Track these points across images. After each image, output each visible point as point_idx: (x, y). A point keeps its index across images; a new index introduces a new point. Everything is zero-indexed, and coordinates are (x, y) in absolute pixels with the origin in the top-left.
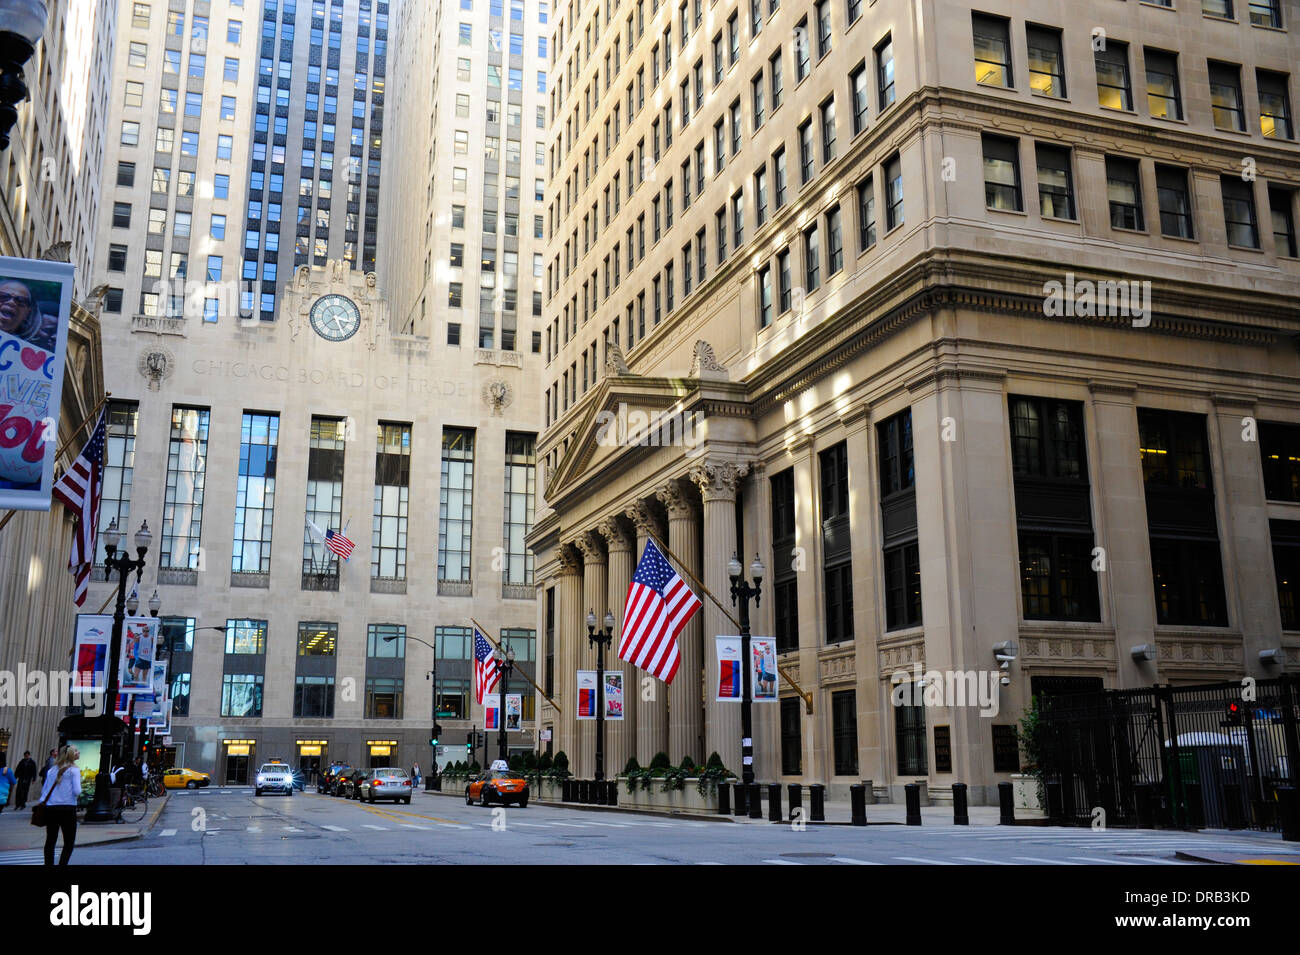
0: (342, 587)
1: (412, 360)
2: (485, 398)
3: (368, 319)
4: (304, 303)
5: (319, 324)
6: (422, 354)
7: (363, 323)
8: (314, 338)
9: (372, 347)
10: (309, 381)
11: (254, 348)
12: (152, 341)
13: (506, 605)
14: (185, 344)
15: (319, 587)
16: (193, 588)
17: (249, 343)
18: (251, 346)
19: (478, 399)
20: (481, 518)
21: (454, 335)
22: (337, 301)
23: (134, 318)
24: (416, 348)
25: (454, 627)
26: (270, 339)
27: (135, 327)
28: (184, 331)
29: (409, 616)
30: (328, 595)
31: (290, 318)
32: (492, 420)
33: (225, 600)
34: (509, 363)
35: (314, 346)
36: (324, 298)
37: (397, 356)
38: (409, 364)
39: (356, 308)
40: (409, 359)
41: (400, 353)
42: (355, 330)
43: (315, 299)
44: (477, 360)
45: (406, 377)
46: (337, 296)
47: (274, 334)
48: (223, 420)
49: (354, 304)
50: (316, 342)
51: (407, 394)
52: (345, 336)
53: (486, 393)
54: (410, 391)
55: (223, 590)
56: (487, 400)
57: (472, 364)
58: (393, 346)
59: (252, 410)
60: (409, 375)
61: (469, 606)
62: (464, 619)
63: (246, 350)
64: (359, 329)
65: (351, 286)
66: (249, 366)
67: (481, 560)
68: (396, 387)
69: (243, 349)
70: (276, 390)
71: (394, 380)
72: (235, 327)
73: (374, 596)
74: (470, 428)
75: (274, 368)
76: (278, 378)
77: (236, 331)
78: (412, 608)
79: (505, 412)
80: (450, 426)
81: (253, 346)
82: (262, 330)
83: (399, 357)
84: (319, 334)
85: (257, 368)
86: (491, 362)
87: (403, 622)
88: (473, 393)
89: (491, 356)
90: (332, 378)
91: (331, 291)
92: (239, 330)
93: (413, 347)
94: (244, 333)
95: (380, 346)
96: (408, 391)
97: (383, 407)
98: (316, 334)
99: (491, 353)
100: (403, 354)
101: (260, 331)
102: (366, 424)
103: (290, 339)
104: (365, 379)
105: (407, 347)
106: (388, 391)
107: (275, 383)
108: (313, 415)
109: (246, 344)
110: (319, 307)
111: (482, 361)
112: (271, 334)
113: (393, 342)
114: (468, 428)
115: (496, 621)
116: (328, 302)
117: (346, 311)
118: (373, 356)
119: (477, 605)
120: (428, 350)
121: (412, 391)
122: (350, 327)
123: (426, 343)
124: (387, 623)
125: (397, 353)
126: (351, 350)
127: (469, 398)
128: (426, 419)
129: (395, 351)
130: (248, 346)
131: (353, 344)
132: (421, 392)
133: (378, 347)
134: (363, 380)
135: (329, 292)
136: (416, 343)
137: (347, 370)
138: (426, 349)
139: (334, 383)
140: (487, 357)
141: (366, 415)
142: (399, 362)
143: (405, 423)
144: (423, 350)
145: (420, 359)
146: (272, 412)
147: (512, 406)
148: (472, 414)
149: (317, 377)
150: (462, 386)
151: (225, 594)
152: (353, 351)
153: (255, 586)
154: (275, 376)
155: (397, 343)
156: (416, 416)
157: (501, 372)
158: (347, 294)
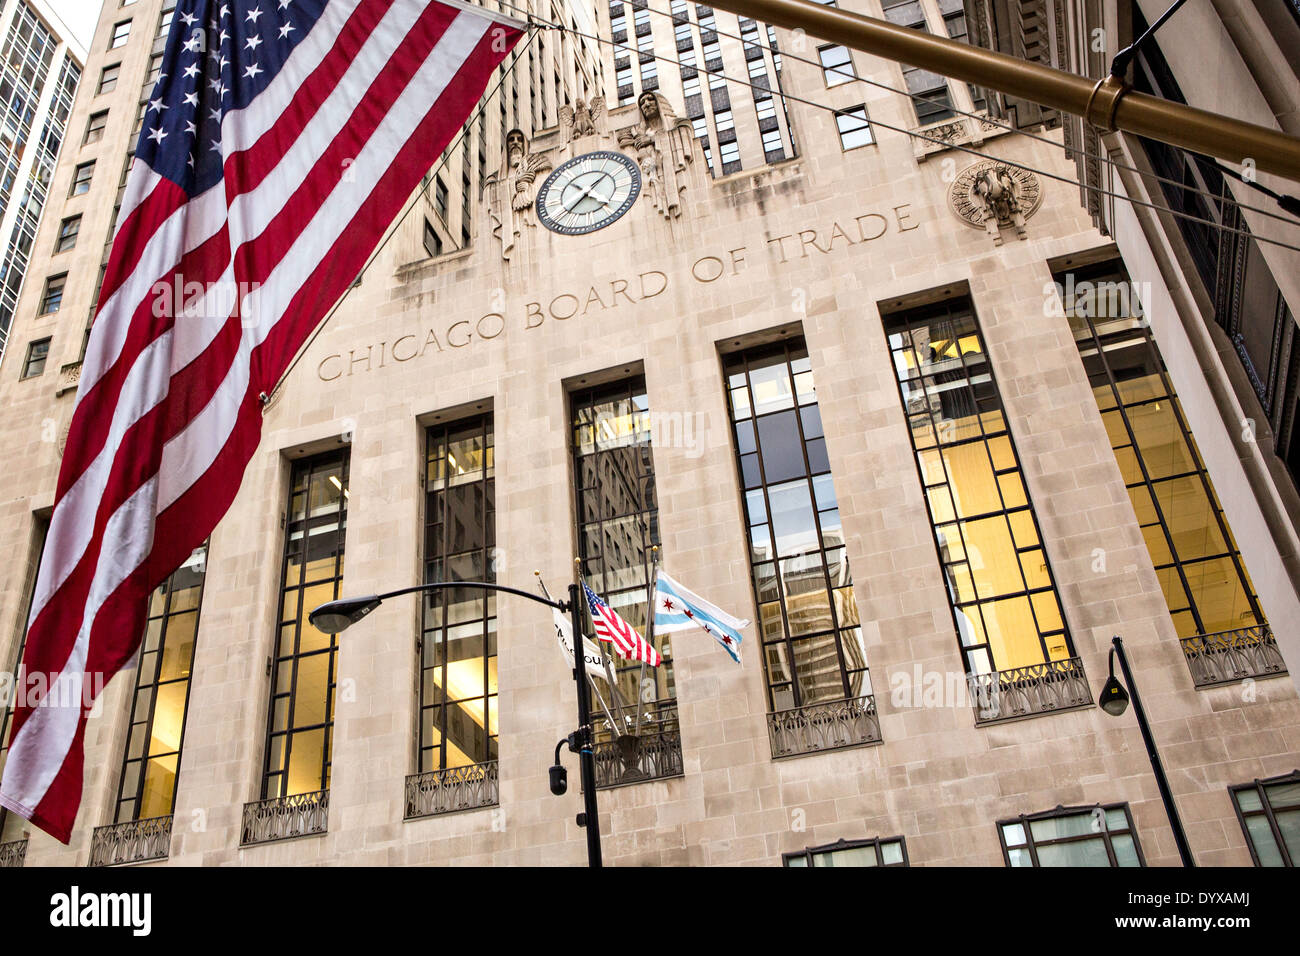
0: (691, 763)
1: (770, 204)
2: (966, 213)
4: (520, 191)
5: (553, 214)
6: (785, 187)
8: (550, 238)
9: (672, 213)
10: (548, 319)
11: (433, 299)
13: (1217, 707)
15: (632, 777)
16: (317, 841)
17: (420, 296)
18: (426, 299)
19: (951, 224)
22: (587, 165)
24: (774, 180)
26: (463, 274)
29: (902, 804)
30: (655, 793)
31: (495, 225)
32: (1007, 255)
33: (392, 858)
34: (1004, 129)
35: (551, 255)
36: (562, 168)
37: (733, 209)
38: (764, 213)
39: (627, 163)
40: (761, 205)
41: (738, 203)
42: (632, 199)
43: (541, 179)
44: (922, 148)
45: (763, 240)
46: (585, 157)
47: (469, 264)
48: (377, 449)
49: (623, 157)
50: (556, 249)
51: (774, 269)
52: (612, 216)
53: (966, 204)
54: (778, 264)
55: (387, 833)
56: (974, 218)
57: (911, 164)
58: (721, 195)
59: (438, 417)
60: (767, 234)
61: (1091, 739)
62: (1085, 780)
63: (416, 309)
64: (641, 193)
65: (612, 132)
66: (425, 335)
67: (1085, 593)
68: (744, 267)
69: (411, 310)
70: (480, 361)
71: (737, 255)
72: (395, 279)
73: (788, 770)
74: (952, 290)
75: (474, 323)
76: (483, 337)
77: (397, 284)
78: (909, 781)
79: (1031, 226)
80: (900, 304)
81: (430, 297)
82: (446, 265)
83: (738, 210)
84: (559, 232)
85: (441, 333)
86: (958, 141)
87: (891, 829)
88: (933, 216)
89: (953, 132)
90: (598, 298)
91: (573, 155)
92: (402, 281)
93: (766, 182)
94: (411, 283)
95: (690, 206)
96: (774, 265)
97: (720, 315)
98: (553, 234)
99: (950, 126)
100: (746, 200)
101: (442, 268)
102: (688, 360)
103: (501, 260)
104: (669, 275)
105: (753, 186)
106: (728, 280)
107: (478, 347)
108: (565, 382)
109: (417, 299)
110: (553, 187)
111: (937, 148)
112: (464, 265)
113: (719, 190)
114: (948, 292)
115: (1202, 766)
116: (569, 174)
117: (607, 174)
118: (678, 227)
119: (1120, 730)
120: (801, 175)
121: (784, 261)
122: (621, 197)
123: (793, 165)
124: (841, 841)
125: (731, 204)
126: (629, 234)
127: (928, 227)
128: (831, 305)
129: (727, 202)
130: (420, 301)
131: (631, 223)
132: (805, 256)
133: (688, 208)
134: (666, 278)
135: (569, 158)
136: (770, 173)
137: (627, 272)
138: (796, 176)
139: (603, 305)
140: (945, 136)
141: (686, 341)
142: (739, 220)
143: (783, 332)
144: (789, 179)
145: (788, 196)
146: (478, 404)
147: (1044, 206)
148: (946, 259)
149: (564, 307)
150: (902, 212)
151: (392, 843)
152: (633, 235)
153: (465, 808)
154: (476, 336)
155: (729, 187)
156: (806, 304)
157: (992, 153)
158: (605, 146)
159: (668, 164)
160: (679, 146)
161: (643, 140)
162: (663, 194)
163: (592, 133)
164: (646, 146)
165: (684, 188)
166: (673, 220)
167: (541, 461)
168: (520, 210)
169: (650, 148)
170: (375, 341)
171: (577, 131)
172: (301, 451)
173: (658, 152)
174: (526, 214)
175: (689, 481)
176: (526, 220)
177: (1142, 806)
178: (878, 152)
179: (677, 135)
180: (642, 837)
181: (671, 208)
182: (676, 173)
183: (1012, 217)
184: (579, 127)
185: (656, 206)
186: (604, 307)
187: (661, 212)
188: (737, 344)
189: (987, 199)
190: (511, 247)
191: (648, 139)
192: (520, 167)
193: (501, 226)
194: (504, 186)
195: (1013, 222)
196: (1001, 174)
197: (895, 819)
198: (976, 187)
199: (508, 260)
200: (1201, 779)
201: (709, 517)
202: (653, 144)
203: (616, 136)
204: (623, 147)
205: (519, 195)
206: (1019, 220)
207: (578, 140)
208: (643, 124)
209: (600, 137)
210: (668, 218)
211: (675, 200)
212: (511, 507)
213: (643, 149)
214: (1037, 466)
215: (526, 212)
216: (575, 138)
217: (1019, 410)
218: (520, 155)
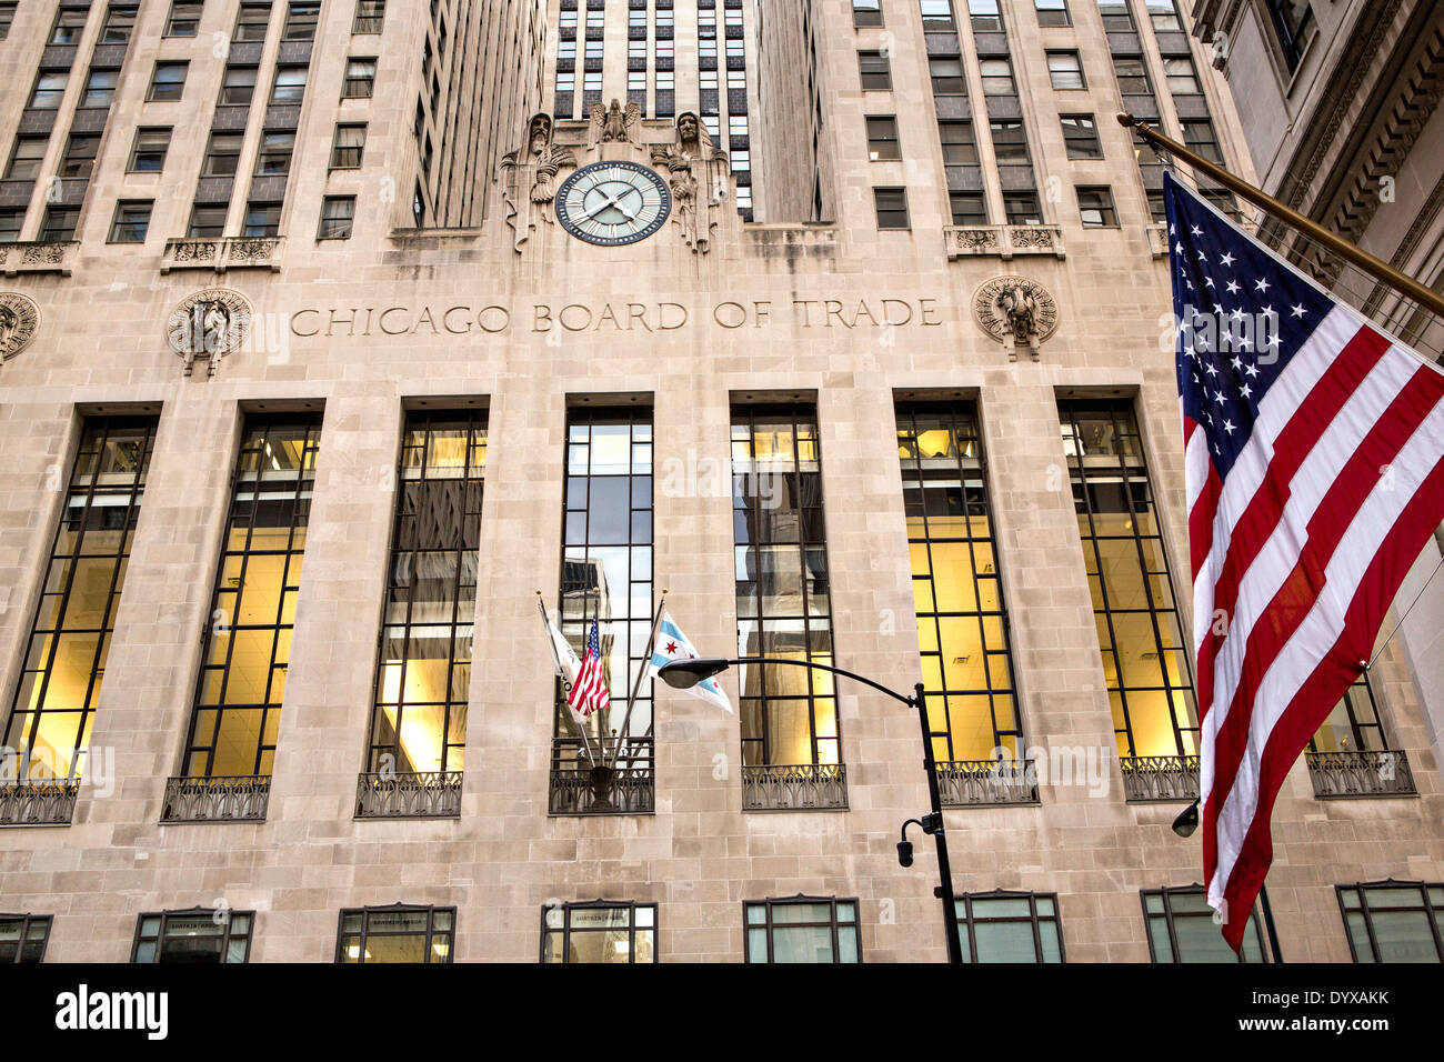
0: (663, 803)
1: (800, 266)
2: (987, 323)
3: (687, 196)
5: (576, 216)
6: (817, 251)
7: (676, 206)
8: (568, 241)
10: (558, 326)
11: (431, 276)
12: (205, 285)
13: (1142, 821)
14: (277, 283)
15: (601, 808)
16: (255, 826)
17: (418, 268)
18: (423, 273)
19: (971, 330)
20: (1026, 597)
21: (891, 207)
22: (616, 173)
23: (169, 246)
24: (807, 241)
25: (999, 896)
26: (467, 256)
27: (169, 262)
28: (276, 257)
29: (860, 870)
30: (625, 827)
31: (509, 212)
32: (1019, 371)
33: (338, 855)
34: (1033, 249)
35: (568, 259)
36: (588, 169)
37: (762, 260)
38: (793, 272)
39: (659, 182)
40: (791, 263)
41: (768, 254)
42: (660, 222)
43: (564, 174)
44: (954, 249)
45: (790, 299)
46: (614, 164)
47: (475, 246)
48: (353, 423)
49: (655, 175)
50: (572, 252)
51: (796, 333)
52: (637, 234)
53: (988, 314)
54: (801, 327)
55: (334, 829)
56: (994, 329)
57: (943, 260)
58: (752, 242)
59: (424, 403)
60: (794, 294)
61: (1034, 833)
62: (1024, 869)
63: (411, 281)
64: (670, 219)
65: (645, 145)
66: (418, 313)
67: (1046, 702)
68: (766, 322)
69: (404, 281)
70: (480, 354)
71: (762, 308)
72: (389, 242)
73: (756, 823)
74: (962, 393)
75: (475, 310)
76: (484, 329)
77: (389, 247)
78: (869, 849)
79: (1044, 349)
80: (911, 395)
81: (428, 271)
82: (450, 241)
83: (768, 261)
84: (578, 237)
85: (437, 314)
86: (990, 250)
87: (847, 890)
88: (956, 318)
89: (985, 239)
90: (612, 317)
91: (601, 157)
92: (397, 246)
93: (798, 240)
94: (408, 251)
95: (720, 245)
96: (797, 326)
97: (739, 364)
98: (572, 237)
99: (984, 233)
100: (777, 254)
101: (444, 243)
102: (701, 403)
103: (511, 252)
104: (689, 311)
105: (785, 241)
106: (749, 330)
107: (477, 338)
108: (569, 396)
109: (413, 271)
110: (576, 186)
111: (968, 251)
112: (469, 247)
113: (749, 236)
114: (958, 394)
115: (1122, 870)
116: (595, 177)
117: (635, 188)
118: (705, 265)
119: (1059, 829)
120: (835, 242)
121: (808, 326)
122: (649, 216)
123: (827, 230)
124: (800, 895)
125: (761, 254)
126: (652, 258)
127: (950, 325)
128: (849, 381)
129: (757, 251)
130: (416, 274)
131: (656, 247)
132: (829, 325)
133: (716, 246)
134: (686, 313)
135: (597, 160)
136: (803, 232)
137: (646, 298)
138: (829, 243)
139: (618, 326)
140: (977, 242)
141: (700, 384)
142: (768, 272)
143: (796, 396)
144: (823, 244)
145: (819, 260)
146: (472, 399)
147: (1058, 334)
148: (962, 362)
149: (576, 318)
150: (927, 306)
151: (338, 840)
152: (657, 260)
153: (421, 815)
154: (476, 326)
155: (760, 235)
156: (824, 374)
157: (1017, 269)
158: (636, 158)
159: (702, 195)
160: (716, 180)
161: (679, 163)
162: (694, 225)
163: (624, 140)
164: (680, 170)
165: (716, 224)
166: (700, 255)
167: (536, 473)
168: (539, 203)
169: (685, 173)
170: (360, 305)
171: (608, 133)
172: (262, 406)
173: (694, 180)
174: (544, 208)
175: (688, 525)
176: (544, 215)
177: (1068, 897)
178: (911, 239)
179: (715, 168)
180: (607, 868)
181: (700, 242)
182: (710, 206)
183: (1029, 337)
184: (611, 129)
185: (684, 236)
186: (619, 328)
187: (689, 244)
188: (750, 397)
189: (1010, 315)
190: (525, 240)
191: (685, 163)
192: (542, 155)
193: (516, 214)
194: (524, 173)
195: (1028, 343)
196: (1027, 294)
197: (852, 881)
198: (1000, 299)
199: (520, 253)
200: (1120, 881)
201: (706, 565)
202: (689, 170)
203: (649, 150)
204: (655, 164)
205: (539, 187)
206: (1035, 342)
207: (609, 144)
208: (679, 145)
209: (632, 145)
210: (695, 252)
211: (705, 235)
212: (499, 515)
213: (678, 173)
214: (1020, 578)
215: (544, 207)
216: (605, 140)
217: (1011, 522)
218: (544, 143)
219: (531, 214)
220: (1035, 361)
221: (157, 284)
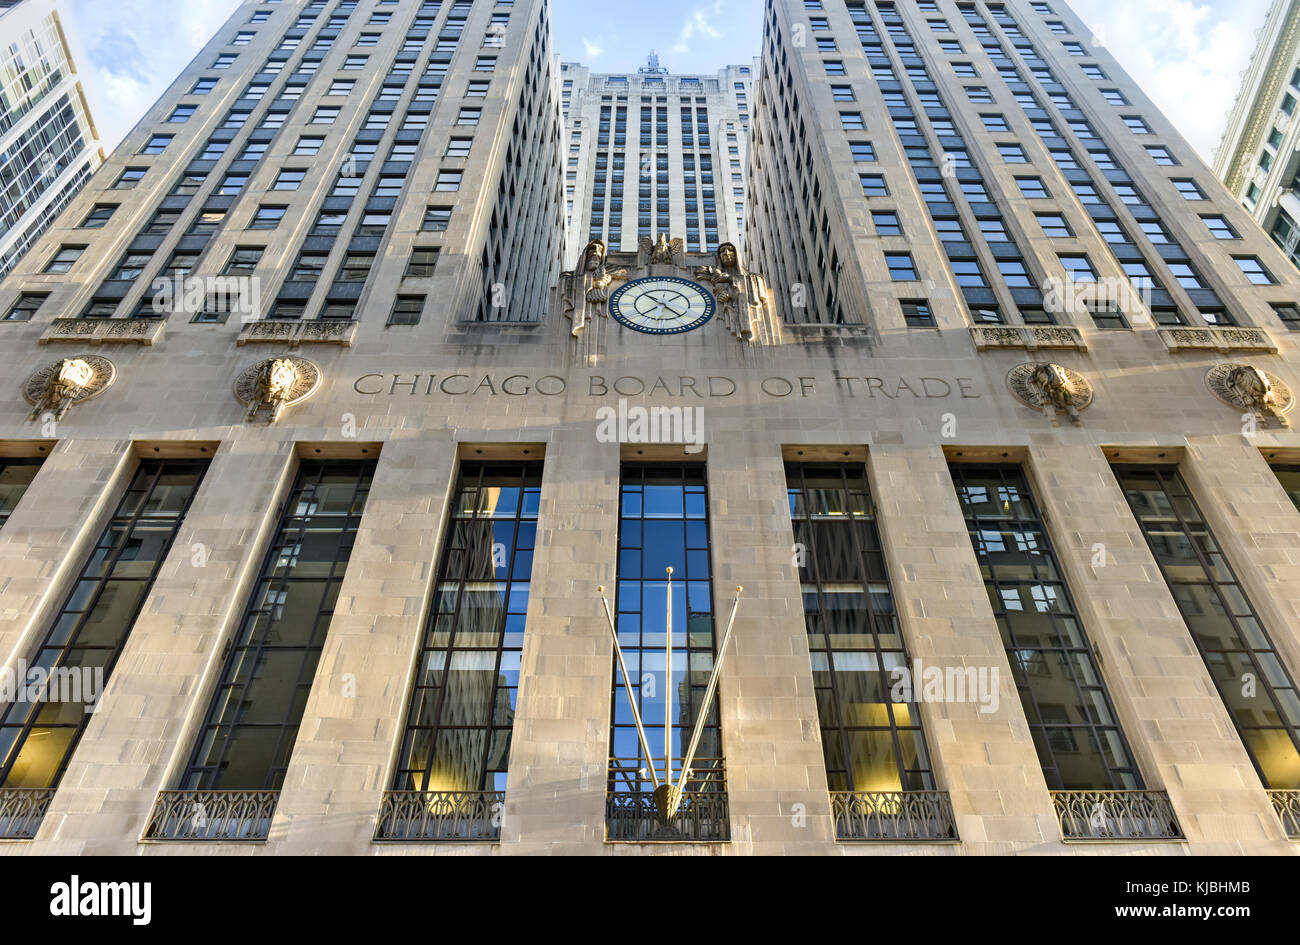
1: (839, 351)
2: (1024, 396)
5: (628, 312)
6: (854, 342)
8: (620, 330)
10: (611, 392)
12: (276, 354)
14: (345, 355)
15: (666, 835)
17: (480, 347)
18: (485, 350)
21: (917, 312)
22: (664, 284)
23: (247, 325)
24: (843, 335)
26: (526, 339)
27: (245, 336)
28: (347, 335)
32: (1063, 434)
34: (1056, 342)
35: (620, 343)
36: (639, 281)
37: (803, 349)
38: (833, 357)
39: (703, 291)
40: (831, 350)
41: (808, 344)
42: (705, 319)
43: (617, 284)
44: (980, 340)
45: (832, 376)
46: (661, 278)
47: (534, 333)
48: (408, 462)
49: (699, 286)
50: (625, 339)
51: (842, 400)
52: (686, 326)
53: (1023, 389)
54: (846, 396)
56: (1032, 400)
57: (971, 350)
58: (792, 335)
59: (479, 452)
60: (836, 373)
63: (473, 355)
64: (715, 316)
65: (688, 267)
66: (479, 379)
68: (812, 392)
69: (467, 355)
70: (536, 411)
71: (806, 382)
72: (454, 329)
74: (1010, 453)
75: (533, 378)
76: (541, 392)
77: (455, 332)
79: (1084, 417)
80: (960, 454)
81: (489, 349)
82: (510, 329)
83: (808, 349)
84: (630, 328)
85: (497, 380)
86: (1015, 343)
88: (993, 393)
89: (1009, 334)
90: (664, 387)
91: (650, 274)
92: (461, 331)
93: (835, 335)
94: (472, 334)
96: (842, 396)
97: (788, 424)
98: (623, 327)
99: (1008, 330)
100: (816, 344)
101: (505, 331)
102: (754, 453)
104: (738, 383)
105: (822, 335)
106: (797, 399)
107: (535, 399)
108: (622, 448)
109: (475, 349)
110: (628, 292)
111: (995, 342)
112: (527, 333)
113: (789, 331)
114: (1005, 455)
116: (644, 287)
117: (682, 295)
118: (749, 349)
120: (869, 336)
121: (852, 396)
122: (695, 315)
123: (860, 329)
125: (802, 344)
126: (701, 344)
127: (988, 399)
128: (897, 438)
129: (798, 343)
130: (478, 350)
131: (703, 336)
132: (872, 396)
134: (734, 384)
135: (646, 275)
136: (838, 329)
137: (696, 373)
138: (863, 336)
139: (669, 393)
140: (1002, 336)
141: (752, 438)
142: (810, 357)
143: (846, 454)
144: (858, 337)
145: (856, 349)
146: (526, 448)
147: (1096, 405)
148: (1006, 425)
149: (629, 386)
150: (963, 383)
152: (704, 345)
154: (533, 390)
155: (799, 330)
156: (873, 434)
157: (1044, 358)
158: (681, 274)
167: (590, 508)
169: (726, 285)
170: (424, 372)
172: (318, 451)
175: (750, 555)
178: (939, 334)
183: (1068, 407)
186: (670, 395)
188: (801, 453)
201: (771, 590)
204: (699, 280)
219: (587, 310)
220: (1078, 426)
221: (230, 352)
